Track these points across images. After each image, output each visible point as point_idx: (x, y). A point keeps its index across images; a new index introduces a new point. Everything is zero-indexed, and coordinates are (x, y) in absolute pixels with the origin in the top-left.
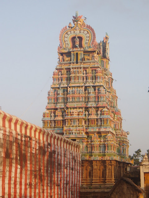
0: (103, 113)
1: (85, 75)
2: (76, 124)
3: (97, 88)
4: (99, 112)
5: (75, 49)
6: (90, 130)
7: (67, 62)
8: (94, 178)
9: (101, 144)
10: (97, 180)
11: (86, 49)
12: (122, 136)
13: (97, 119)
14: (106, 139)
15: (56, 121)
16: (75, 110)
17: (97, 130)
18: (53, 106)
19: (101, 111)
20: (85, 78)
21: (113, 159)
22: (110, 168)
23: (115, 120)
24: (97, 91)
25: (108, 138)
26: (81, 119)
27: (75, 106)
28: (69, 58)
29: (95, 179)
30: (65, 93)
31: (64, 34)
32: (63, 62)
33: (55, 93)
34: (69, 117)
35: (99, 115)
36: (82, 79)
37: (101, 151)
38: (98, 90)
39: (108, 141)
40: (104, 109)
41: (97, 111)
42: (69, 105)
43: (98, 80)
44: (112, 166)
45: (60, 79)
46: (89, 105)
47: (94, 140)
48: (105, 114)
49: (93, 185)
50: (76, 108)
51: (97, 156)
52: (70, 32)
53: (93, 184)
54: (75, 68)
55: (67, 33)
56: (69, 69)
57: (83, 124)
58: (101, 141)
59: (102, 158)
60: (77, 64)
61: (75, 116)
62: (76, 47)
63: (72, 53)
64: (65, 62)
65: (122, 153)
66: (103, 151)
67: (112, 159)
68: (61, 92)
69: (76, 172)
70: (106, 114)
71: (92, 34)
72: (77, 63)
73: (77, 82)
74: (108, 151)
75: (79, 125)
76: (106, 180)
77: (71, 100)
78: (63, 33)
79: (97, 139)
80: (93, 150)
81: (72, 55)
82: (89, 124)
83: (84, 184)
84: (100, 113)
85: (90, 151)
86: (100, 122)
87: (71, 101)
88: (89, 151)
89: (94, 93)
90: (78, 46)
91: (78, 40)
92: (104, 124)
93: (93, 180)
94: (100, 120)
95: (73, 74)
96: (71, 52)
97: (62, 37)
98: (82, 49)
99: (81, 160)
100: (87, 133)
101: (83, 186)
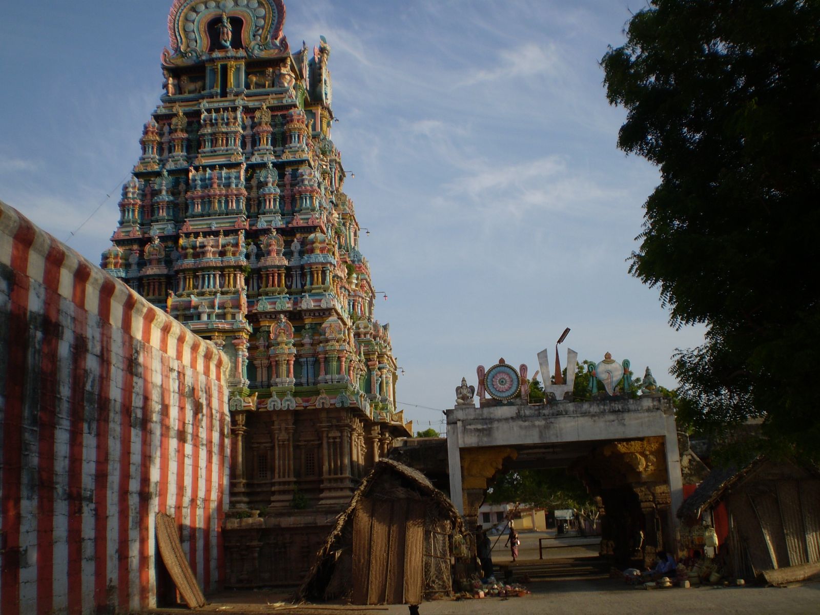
0: (308, 247)
1: (249, 132)
2: (214, 287)
3: (289, 170)
4: (296, 246)
5: (217, 54)
6: (264, 305)
7: (191, 95)
8: (277, 476)
9: (302, 352)
10: (289, 483)
11: (256, 52)
12: (375, 338)
13: (288, 269)
14: (321, 335)
15: (145, 281)
16: (211, 240)
17: (288, 306)
18: (136, 232)
19: (303, 243)
20: (248, 140)
21: (346, 405)
22: (335, 438)
23: (354, 287)
24: (288, 178)
25: (328, 331)
26: (230, 267)
27: (213, 229)
28: (199, 84)
29: (282, 480)
30: (180, 188)
31: (185, 10)
32: (178, 96)
33: (146, 192)
34: (189, 262)
35: (296, 255)
36: (238, 142)
37: (304, 380)
38: (295, 175)
39: (327, 341)
40: (312, 236)
41: (288, 244)
42: (191, 225)
43: (291, 145)
44: (342, 432)
45: (166, 146)
46: (262, 224)
47: (279, 339)
48: (318, 252)
49: (272, 505)
50: (216, 234)
51: (290, 397)
52: (203, 7)
53: (273, 498)
54: (217, 110)
55: (194, 9)
56: (198, 113)
57: (238, 286)
58: (302, 345)
59: (306, 404)
60: (223, 99)
61: (211, 258)
62: (222, 48)
63: (208, 66)
64: (186, 95)
65: (378, 395)
66: (311, 380)
67: (342, 402)
68: (164, 184)
69: (203, 453)
70: (322, 250)
71: (275, 7)
72: (224, 94)
73: (221, 152)
74: (328, 377)
75: (224, 289)
76: (322, 482)
77: (198, 209)
78: (182, 8)
79: (288, 336)
80: (274, 376)
81: (208, 71)
82: (259, 288)
83: (238, 499)
84: (299, 247)
85: (265, 379)
86: (298, 279)
87: (200, 210)
88: (259, 379)
89: (278, 186)
90: (228, 44)
91: (229, 26)
92: (312, 284)
93: (273, 484)
94: (299, 272)
95: (208, 127)
96: (204, 62)
97: (178, 21)
98: (241, 53)
99: (230, 411)
100: (252, 318)
101: (238, 506)
